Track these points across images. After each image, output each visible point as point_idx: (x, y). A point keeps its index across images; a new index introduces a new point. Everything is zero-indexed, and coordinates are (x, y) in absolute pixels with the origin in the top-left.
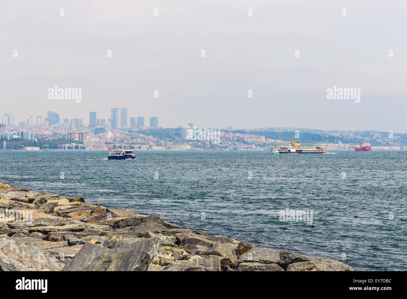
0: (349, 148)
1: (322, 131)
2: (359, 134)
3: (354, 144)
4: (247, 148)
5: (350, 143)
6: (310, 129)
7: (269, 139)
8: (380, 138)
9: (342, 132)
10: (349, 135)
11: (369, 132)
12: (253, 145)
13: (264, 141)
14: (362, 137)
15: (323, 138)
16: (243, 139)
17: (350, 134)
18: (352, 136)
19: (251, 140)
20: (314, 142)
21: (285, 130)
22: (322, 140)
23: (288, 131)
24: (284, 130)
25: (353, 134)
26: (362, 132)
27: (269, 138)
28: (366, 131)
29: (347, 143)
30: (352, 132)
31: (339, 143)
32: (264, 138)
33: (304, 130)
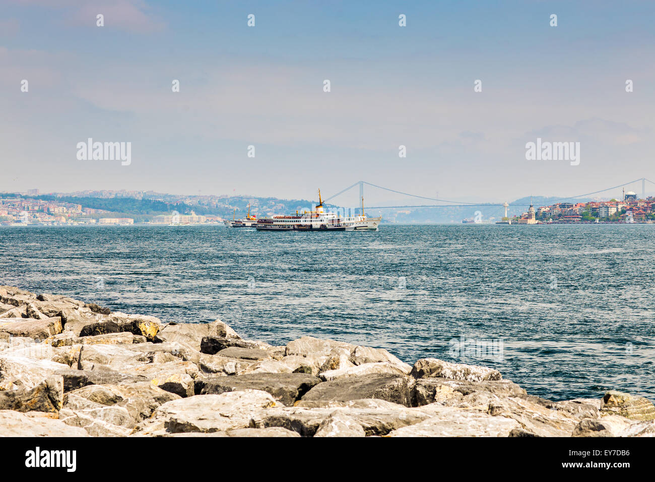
0: (205, 222)
1: (174, 196)
2: (227, 201)
3: (213, 216)
4: (53, 222)
5: (207, 214)
6: (155, 193)
7: (87, 208)
8: (256, 207)
9: (201, 198)
10: (212, 202)
11: (242, 198)
12: (63, 217)
13: (80, 211)
14: (230, 206)
15: (168, 207)
16: (48, 210)
17: (213, 200)
18: (215, 203)
19: (60, 210)
20: (156, 212)
21: (118, 195)
22: (167, 210)
23: (122, 196)
24: (116, 194)
25: (217, 201)
26: (231, 198)
27: (89, 206)
28: (237, 197)
29: (203, 214)
30: (217, 197)
31: (191, 214)
32: (81, 207)
33: (147, 194)
